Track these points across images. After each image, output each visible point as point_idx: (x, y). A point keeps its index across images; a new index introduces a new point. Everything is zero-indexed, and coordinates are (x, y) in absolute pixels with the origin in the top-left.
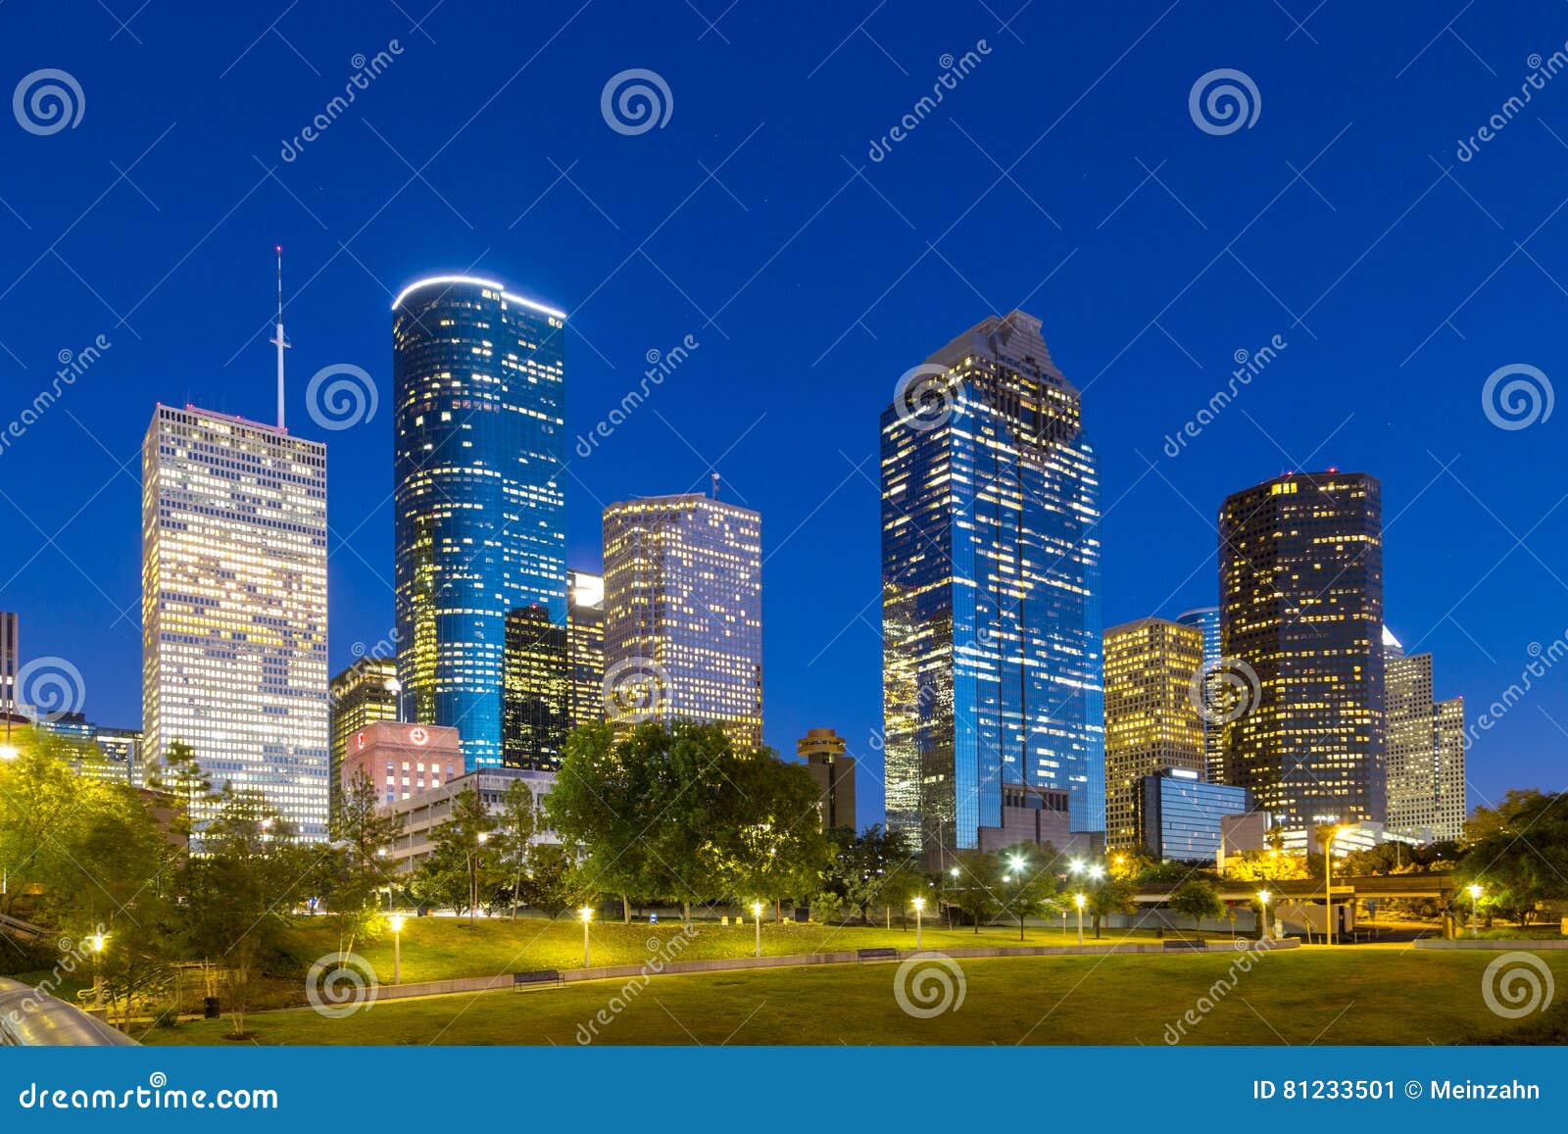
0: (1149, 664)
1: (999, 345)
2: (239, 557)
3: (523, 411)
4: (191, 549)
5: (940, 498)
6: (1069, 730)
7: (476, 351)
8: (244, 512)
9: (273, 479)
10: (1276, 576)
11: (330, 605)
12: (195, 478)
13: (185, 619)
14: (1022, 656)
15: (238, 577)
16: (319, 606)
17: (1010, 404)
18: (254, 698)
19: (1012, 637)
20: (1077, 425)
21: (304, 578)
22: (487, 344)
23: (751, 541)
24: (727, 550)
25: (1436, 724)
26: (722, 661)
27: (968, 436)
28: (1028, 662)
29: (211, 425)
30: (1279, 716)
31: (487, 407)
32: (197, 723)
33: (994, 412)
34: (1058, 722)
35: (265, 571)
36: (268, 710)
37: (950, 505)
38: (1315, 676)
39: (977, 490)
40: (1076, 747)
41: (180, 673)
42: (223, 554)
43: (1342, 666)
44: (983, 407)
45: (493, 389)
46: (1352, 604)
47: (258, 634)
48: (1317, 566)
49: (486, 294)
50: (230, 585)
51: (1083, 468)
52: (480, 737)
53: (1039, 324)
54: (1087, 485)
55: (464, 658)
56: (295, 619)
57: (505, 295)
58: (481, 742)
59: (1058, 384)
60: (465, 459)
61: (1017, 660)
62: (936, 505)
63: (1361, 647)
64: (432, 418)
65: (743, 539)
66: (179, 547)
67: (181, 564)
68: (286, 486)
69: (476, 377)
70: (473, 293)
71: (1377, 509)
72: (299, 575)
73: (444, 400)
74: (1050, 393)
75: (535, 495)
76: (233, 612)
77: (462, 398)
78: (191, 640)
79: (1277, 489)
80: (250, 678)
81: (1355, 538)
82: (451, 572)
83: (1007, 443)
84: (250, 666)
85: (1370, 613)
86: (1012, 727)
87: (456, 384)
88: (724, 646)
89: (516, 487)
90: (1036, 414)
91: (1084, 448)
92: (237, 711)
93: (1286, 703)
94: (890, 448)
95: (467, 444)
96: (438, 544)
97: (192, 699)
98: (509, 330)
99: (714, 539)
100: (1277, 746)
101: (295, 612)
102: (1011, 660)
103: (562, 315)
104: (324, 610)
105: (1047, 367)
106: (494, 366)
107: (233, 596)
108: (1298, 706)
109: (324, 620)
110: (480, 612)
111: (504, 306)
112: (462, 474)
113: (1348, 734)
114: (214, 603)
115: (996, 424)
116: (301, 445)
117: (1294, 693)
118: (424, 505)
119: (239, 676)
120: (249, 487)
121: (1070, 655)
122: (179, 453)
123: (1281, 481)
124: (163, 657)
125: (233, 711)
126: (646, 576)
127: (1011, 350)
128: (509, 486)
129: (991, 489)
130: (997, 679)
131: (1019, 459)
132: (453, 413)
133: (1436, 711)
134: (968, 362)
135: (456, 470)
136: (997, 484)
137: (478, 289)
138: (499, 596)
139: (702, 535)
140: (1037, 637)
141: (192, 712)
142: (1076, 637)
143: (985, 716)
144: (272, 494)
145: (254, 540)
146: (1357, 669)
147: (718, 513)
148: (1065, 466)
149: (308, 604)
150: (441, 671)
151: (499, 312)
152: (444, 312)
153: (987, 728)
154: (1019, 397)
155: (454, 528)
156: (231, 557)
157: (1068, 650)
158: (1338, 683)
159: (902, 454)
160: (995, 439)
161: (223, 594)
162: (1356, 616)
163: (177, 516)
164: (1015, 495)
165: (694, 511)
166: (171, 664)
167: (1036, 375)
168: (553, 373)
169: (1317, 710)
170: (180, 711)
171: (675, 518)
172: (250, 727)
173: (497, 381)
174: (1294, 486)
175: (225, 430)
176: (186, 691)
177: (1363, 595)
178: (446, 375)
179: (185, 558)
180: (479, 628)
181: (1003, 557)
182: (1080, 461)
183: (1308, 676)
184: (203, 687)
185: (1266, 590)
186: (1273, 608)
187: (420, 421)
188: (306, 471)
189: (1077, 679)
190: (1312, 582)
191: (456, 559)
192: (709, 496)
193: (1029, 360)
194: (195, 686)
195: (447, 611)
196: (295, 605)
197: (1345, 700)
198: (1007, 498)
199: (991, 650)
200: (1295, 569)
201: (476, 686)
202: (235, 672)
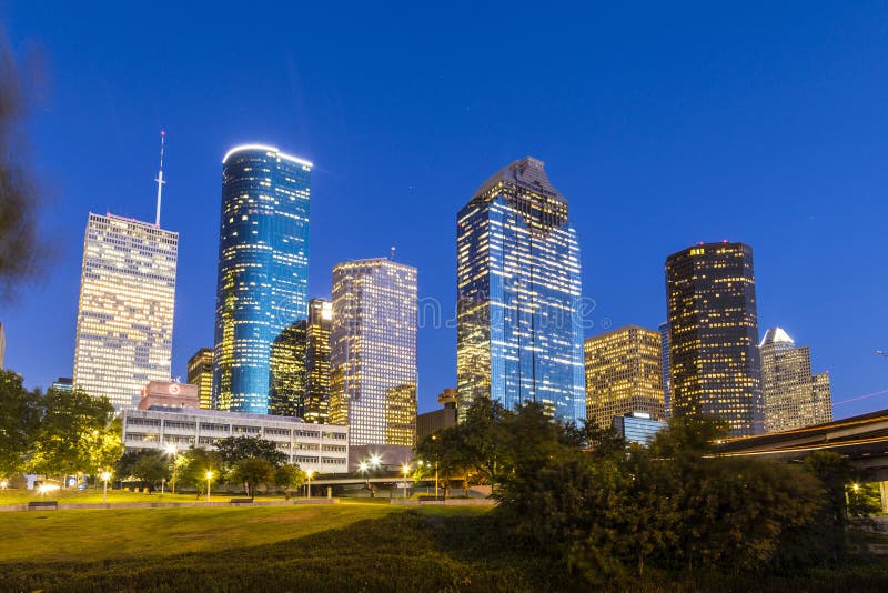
0: (630, 351)
1: (518, 175)
2: (127, 293)
3: (287, 214)
4: (101, 288)
5: (483, 258)
6: (563, 389)
7: (262, 183)
8: (132, 269)
9: (149, 251)
10: (694, 301)
11: (175, 319)
12: (107, 251)
13: (95, 326)
14: (533, 346)
15: (126, 304)
16: (169, 319)
17: (525, 207)
18: (130, 369)
19: (527, 335)
20: (566, 217)
21: (162, 304)
22: (268, 180)
23: (411, 283)
24: (398, 288)
25: (814, 388)
26: (393, 350)
27: (500, 224)
28: (537, 349)
29: (118, 224)
30: (700, 382)
31: (267, 212)
32: (97, 383)
33: (515, 211)
34: (557, 384)
35: (140, 300)
36: (136, 376)
37: (489, 261)
38: (719, 358)
39: (504, 253)
40: (567, 398)
41: (89, 356)
42: (118, 292)
43: (735, 353)
44: (509, 209)
45: (271, 203)
46: (739, 317)
47: (135, 335)
48: (717, 295)
49: (269, 154)
50: (121, 308)
51: (570, 241)
52: (254, 392)
53: (542, 164)
54: (573, 251)
55: (247, 348)
56: (155, 326)
57: (279, 154)
58: (253, 395)
59: (553, 195)
60: (254, 240)
61: (530, 348)
62: (482, 262)
63: (745, 342)
64: (238, 218)
65: (407, 282)
66: (95, 287)
67: (95, 297)
68: (156, 255)
69: (261, 197)
70: (262, 154)
71: (751, 263)
72: (159, 302)
73: (244, 210)
74: (549, 200)
75: (291, 259)
76: (121, 323)
77: (254, 208)
78: (98, 338)
79: (693, 252)
80: (128, 358)
81: (738, 279)
82: (243, 301)
83: (523, 228)
84: (129, 352)
85: (748, 322)
86: (527, 386)
87: (251, 201)
88: (395, 341)
89: (281, 255)
90: (541, 212)
91: (571, 230)
92: (119, 377)
93: (703, 374)
94: (461, 231)
95: (255, 232)
96: (237, 285)
97: (95, 369)
98: (280, 174)
99: (391, 282)
100: (700, 399)
101: (155, 322)
102: (527, 348)
103: (311, 164)
104: (172, 321)
105: (547, 186)
106: (270, 192)
107: (122, 314)
108: (710, 376)
109: (171, 327)
110: (257, 322)
111: (279, 161)
112: (251, 248)
113: (740, 392)
114: (110, 318)
115: (516, 217)
116: (165, 234)
117: (708, 368)
118: (231, 265)
119: (122, 358)
120: (135, 255)
121: (562, 346)
122: (99, 238)
123: (696, 248)
124: (81, 347)
125: (117, 377)
126: (352, 303)
127: (525, 178)
128: (277, 254)
129: (514, 253)
130: (517, 359)
131: (530, 236)
132: (249, 216)
133: (814, 380)
134: (501, 185)
135: (248, 246)
136: (518, 250)
137: (265, 152)
138: (268, 314)
139: (383, 281)
140: (541, 335)
141: (94, 377)
142: (567, 335)
143: (510, 380)
144: (148, 260)
145: (136, 284)
146: (743, 354)
147: (392, 268)
148: (559, 240)
149: (162, 318)
150: (236, 355)
151: (276, 164)
152: (246, 164)
153: (511, 387)
154: (530, 203)
155: (245, 277)
156: (122, 292)
157: (562, 343)
158: (733, 362)
159: (467, 234)
160: (516, 225)
161: (117, 313)
162: (741, 324)
163: (95, 271)
164: (528, 256)
165: (379, 267)
166: (85, 351)
167: (541, 191)
168: (305, 194)
169: (721, 378)
170: (88, 377)
171: (369, 271)
172: (125, 386)
173: (272, 199)
174: (702, 250)
175: (124, 226)
176: (91, 365)
177: (745, 311)
178: (246, 197)
179: (97, 294)
180: (256, 332)
181: (522, 291)
182: (568, 237)
183: (716, 358)
184: (102, 363)
185: (690, 309)
186: (694, 320)
187: (232, 220)
188: (167, 247)
189: (569, 359)
190: (715, 304)
191: (245, 294)
192: (389, 259)
193: (537, 183)
194: (97, 363)
195: (240, 322)
196: (156, 319)
197: (737, 372)
198: (524, 258)
199: (515, 343)
200: (705, 296)
201: (253, 363)
202: (120, 355)
